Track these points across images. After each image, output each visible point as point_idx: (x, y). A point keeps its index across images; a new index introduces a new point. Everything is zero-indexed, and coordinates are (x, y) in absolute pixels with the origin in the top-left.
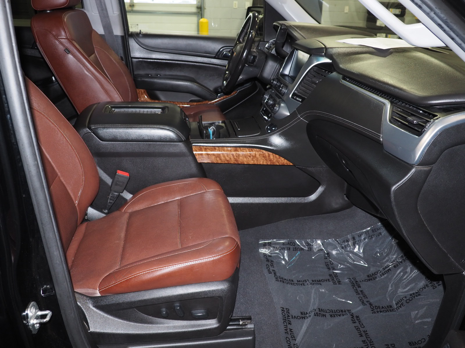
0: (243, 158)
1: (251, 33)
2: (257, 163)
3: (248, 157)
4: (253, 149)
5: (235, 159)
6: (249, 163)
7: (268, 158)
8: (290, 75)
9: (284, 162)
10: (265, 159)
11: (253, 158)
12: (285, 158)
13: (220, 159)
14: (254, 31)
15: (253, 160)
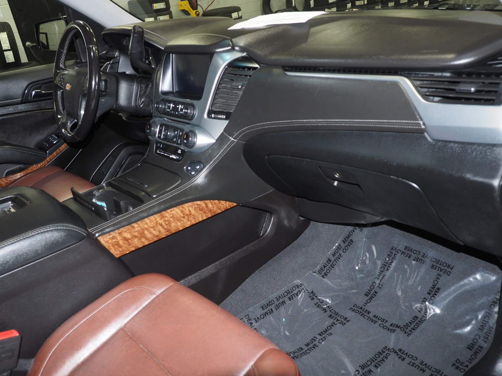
0: (176, 223)
1: (92, 49)
2: (196, 222)
3: (182, 219)
4: (182, 205)
5: (166, 229)
6: (185, 227)
7: (206, 209)
8: (174, 91)
9: (226, 206)
10: (203, 213)
11: (188, 218)
12: (226, 200)
13: (147, 239)
14: (94, 46)
15: (189, 221)
